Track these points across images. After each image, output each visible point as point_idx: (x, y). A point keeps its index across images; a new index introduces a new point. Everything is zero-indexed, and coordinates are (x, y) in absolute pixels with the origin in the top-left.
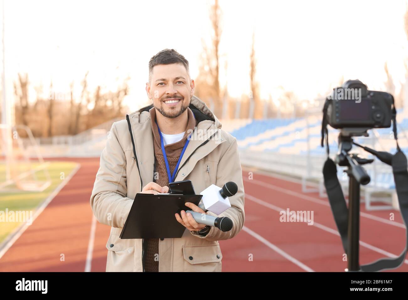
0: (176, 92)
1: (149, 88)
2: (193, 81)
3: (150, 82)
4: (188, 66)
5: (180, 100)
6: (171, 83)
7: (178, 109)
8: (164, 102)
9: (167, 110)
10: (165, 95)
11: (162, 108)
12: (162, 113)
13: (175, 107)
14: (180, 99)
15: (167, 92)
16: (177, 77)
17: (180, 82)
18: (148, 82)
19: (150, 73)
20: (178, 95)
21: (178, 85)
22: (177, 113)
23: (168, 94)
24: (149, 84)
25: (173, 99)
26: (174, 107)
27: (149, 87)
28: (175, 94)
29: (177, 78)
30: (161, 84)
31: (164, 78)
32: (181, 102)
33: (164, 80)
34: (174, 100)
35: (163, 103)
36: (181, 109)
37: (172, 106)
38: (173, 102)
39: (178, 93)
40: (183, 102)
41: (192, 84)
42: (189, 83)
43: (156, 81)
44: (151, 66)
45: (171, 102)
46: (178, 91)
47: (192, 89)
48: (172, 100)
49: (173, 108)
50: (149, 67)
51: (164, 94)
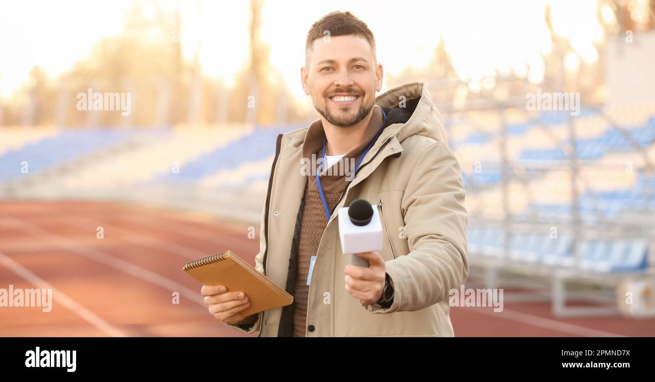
0: (351, 83)
1: (307, 76)
2: (381, 67)
3: (308, 67)
4: (373, 40)
5: (357, 97)
6: (343, 69)
7: (354, 111)
8: (331, 98)
9: (336, 113)
10: (333, 88)
11: (327, 109)
12: (327, 119)
13: (350, 109)
14: (357, 94)
15: (336, 83)
16: (354, 56)
17: (358, 67)
18: (305, 66)
19: (307, 51)
20: (355, 88)
21: (356, 71)
22: (353, 117)
23: (338, 85)
24: (306, 69)
25: (345, 94)
26: (348, 107)
27: (306, 74)
28: (351, 86)
29: (354, 60)
30: (327, 68)
31: (332, 58)
32: (359, 100)
33: (331, 62)
34: (348, 96)
35: (329, 101)
36: (360, 112)
37: (344, 106)
38: (347, 99)
39: (355, 84)
40: (363, 100)
41: (379, 71)
42: (374, 68)
43: (319, 63)
44: (311, 39)
45: (342, 99)
46: (354, 81)
47: (379, 79)
48: (345, 96)
49: (345, 110)
50: (307, 40)
51: (332, 84)
